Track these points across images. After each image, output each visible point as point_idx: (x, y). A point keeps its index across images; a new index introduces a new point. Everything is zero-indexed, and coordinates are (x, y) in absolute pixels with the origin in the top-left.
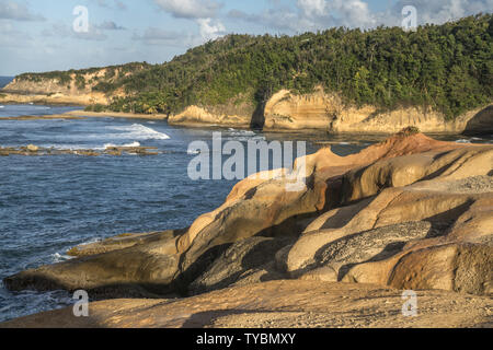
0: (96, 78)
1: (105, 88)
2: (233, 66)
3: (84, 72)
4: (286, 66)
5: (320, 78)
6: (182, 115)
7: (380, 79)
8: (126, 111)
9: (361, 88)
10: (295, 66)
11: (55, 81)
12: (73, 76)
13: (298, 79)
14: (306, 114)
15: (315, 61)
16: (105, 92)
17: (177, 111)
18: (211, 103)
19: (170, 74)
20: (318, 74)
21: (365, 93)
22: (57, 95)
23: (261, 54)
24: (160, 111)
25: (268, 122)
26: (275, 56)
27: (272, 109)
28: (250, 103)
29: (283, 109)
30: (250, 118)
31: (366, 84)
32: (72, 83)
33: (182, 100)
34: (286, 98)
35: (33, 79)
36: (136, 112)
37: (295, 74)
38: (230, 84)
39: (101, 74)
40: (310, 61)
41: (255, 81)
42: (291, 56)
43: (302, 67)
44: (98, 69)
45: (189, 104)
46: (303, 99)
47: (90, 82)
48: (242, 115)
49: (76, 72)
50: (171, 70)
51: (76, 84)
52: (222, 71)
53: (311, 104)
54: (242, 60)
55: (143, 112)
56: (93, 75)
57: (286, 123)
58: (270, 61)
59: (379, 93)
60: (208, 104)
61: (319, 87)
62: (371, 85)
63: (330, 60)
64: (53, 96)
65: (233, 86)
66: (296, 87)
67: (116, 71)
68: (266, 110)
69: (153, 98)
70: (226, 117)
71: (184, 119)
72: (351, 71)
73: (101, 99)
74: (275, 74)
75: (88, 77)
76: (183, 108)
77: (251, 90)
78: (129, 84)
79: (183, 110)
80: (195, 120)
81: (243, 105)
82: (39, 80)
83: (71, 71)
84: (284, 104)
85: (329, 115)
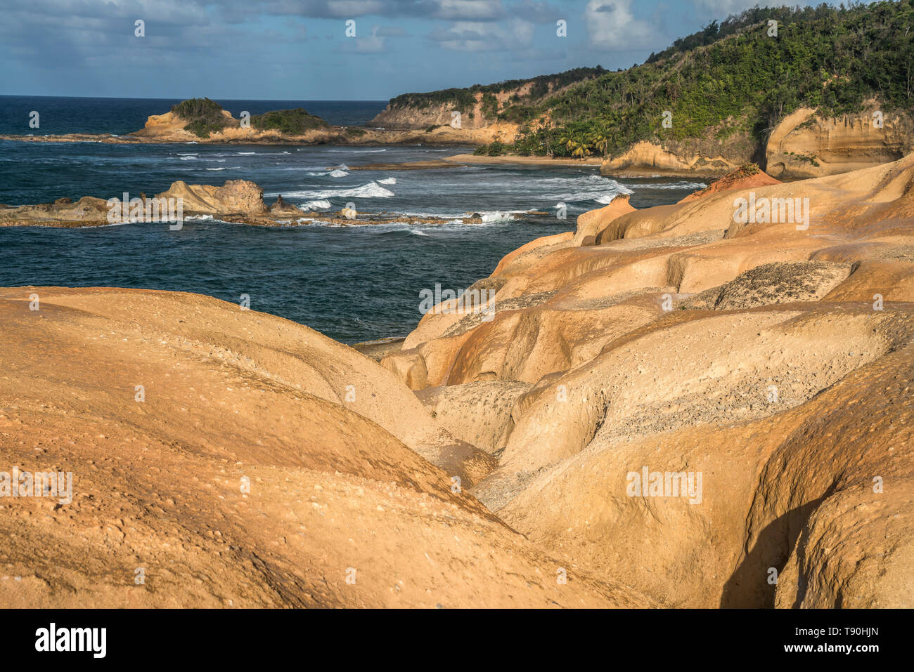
0: (516, 98)
1: (519, 114)
2: (720, 69)
3: (496, 88)
4: (814, 65)
5: (873, 84)
6: (625, 157)
8: (541, 153)
10: (828, 65)
11: (450, 106)
12: (479, 96)
13: (832, 88)
14: (844, 151)
15: (867, 53)
16: (518, 122)
17: (615, 151)
18: (675, 137)
19: (629, 88)
20: (870, 76)
22: (443, 129)
24: (596, 152)
25: (772, 168)
26: (798, 46)
27: (781, 145)
28: (747, 135)
29: (802, 144)
32: (477, 109)
33: (625, 131)
34: (808, 124)
35: (417, 103)
36: (556, 155)
37: (828, 79)
38: (711, 100)
39: (525, 91)
40: (858, 54)
41: (760, 95)
43: (841, 65)
44: (519, 83)
45: (636, 141)
46: (840, 124)
47: (505, 105)
48: (729, 156)
49: (483, 89)
50: (634, 80)
51: (483, 109)
52: (699, 77)
53: (854, 132)
54: (736, 58)
55: (568, 155)
56: (512, 94)
57: (806, 169)
58: (789, 57)
60: (668, 139)
61: (872, 101)
63: (896, 49)
64: (436, 131)
65: (718, 105)
66: (827, 102)
67: (550, 85)
68: (771, 147)
69: (586, 129)
70: (701, 161)
71: (627, 166)
73: (509, 133)
75: (503, 97)
76: (627, 146)
77: (749, 113)
78: (560, 106)
79: (627, 149)
80: (646, 166)
81: (734, 137)
82: (427, 106)
83: (476, 88)
84: (805, 135)
85: (888, 151)
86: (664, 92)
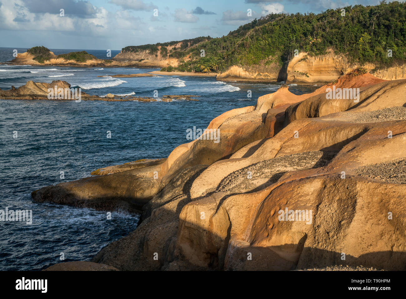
0: (175, 49)
1: (177, 55)
2: (266, 36)
3: (167, 44)
4: (305, 35)
5: (331, 43)
6: (227, 73)
7: (380, 43)
8: (189, 71)
9: (364, 50)
10: (312, 34)
11: (147, 51)
12: (160, 47)
13: (314, 44)
14: (319, 71)
15: (328, 30)
16: (178, 58)
17: (223, 70)
18: (248, 64)
19: (224, 44)
20: (330, 39)
21: (367, 53)
22: (146, 61)
23: (287, 26)
24: (213, 70)
25: (290, 78)
26: (297, 27)
27: (293, 68)
28: (278, 64)
29: (302, 68)
30: (277, 75)
31: (368, 47)
32: (159, 53)
33: (227, 61)
34: (304, 59)
35: (133, 50)
36: (196, 72)
37: (312, 40)
38: (263, 49)
39: (179, 46)
40: (324, 30)
41: (282, 47)
42: (309, 27)
43: (317, 35)
44: (176, 43)
45: (232, 65)
46: (318, 59)
47: (171, 51)
48: (271, 72)
49: (161, 45)
50: (225, 41)
51: (161, 53)
52: (257, 39)
53: (323, 63)
54: (272, 31)
55: (201, 71)
56: (173, 47)
57: (304, 78)
58: (294, 31)
59: (379, 54)
60: (246, 65)
61: (330, 50)
62: (372, 48)
63: (340, 29)
64: (143, 62)
65: (266, 51)
66: (312, 50)
67: (189, 44)
68: (289, 69)
69: (208, 61)
70: (259, 74)
71: (228, 76)
72: (356, 37)
73: (175, 63)
74: (297, 41)
75: (170, 48)
76: (227, 68)
77: (279, 54)
78: (195, 52)
79: (228, 69)
80: (236, 77)
81: (272, 65)
82: (138, 51)
83: (158, 44)
84: (303, 64)
85: (337, 71)
86: (243, 45)
